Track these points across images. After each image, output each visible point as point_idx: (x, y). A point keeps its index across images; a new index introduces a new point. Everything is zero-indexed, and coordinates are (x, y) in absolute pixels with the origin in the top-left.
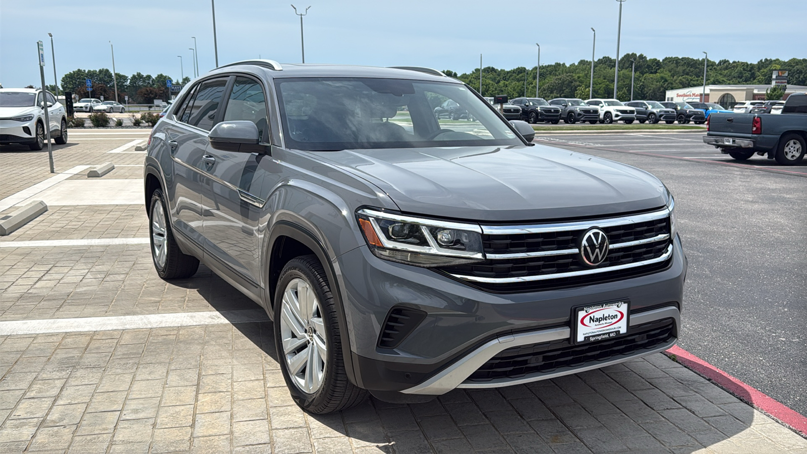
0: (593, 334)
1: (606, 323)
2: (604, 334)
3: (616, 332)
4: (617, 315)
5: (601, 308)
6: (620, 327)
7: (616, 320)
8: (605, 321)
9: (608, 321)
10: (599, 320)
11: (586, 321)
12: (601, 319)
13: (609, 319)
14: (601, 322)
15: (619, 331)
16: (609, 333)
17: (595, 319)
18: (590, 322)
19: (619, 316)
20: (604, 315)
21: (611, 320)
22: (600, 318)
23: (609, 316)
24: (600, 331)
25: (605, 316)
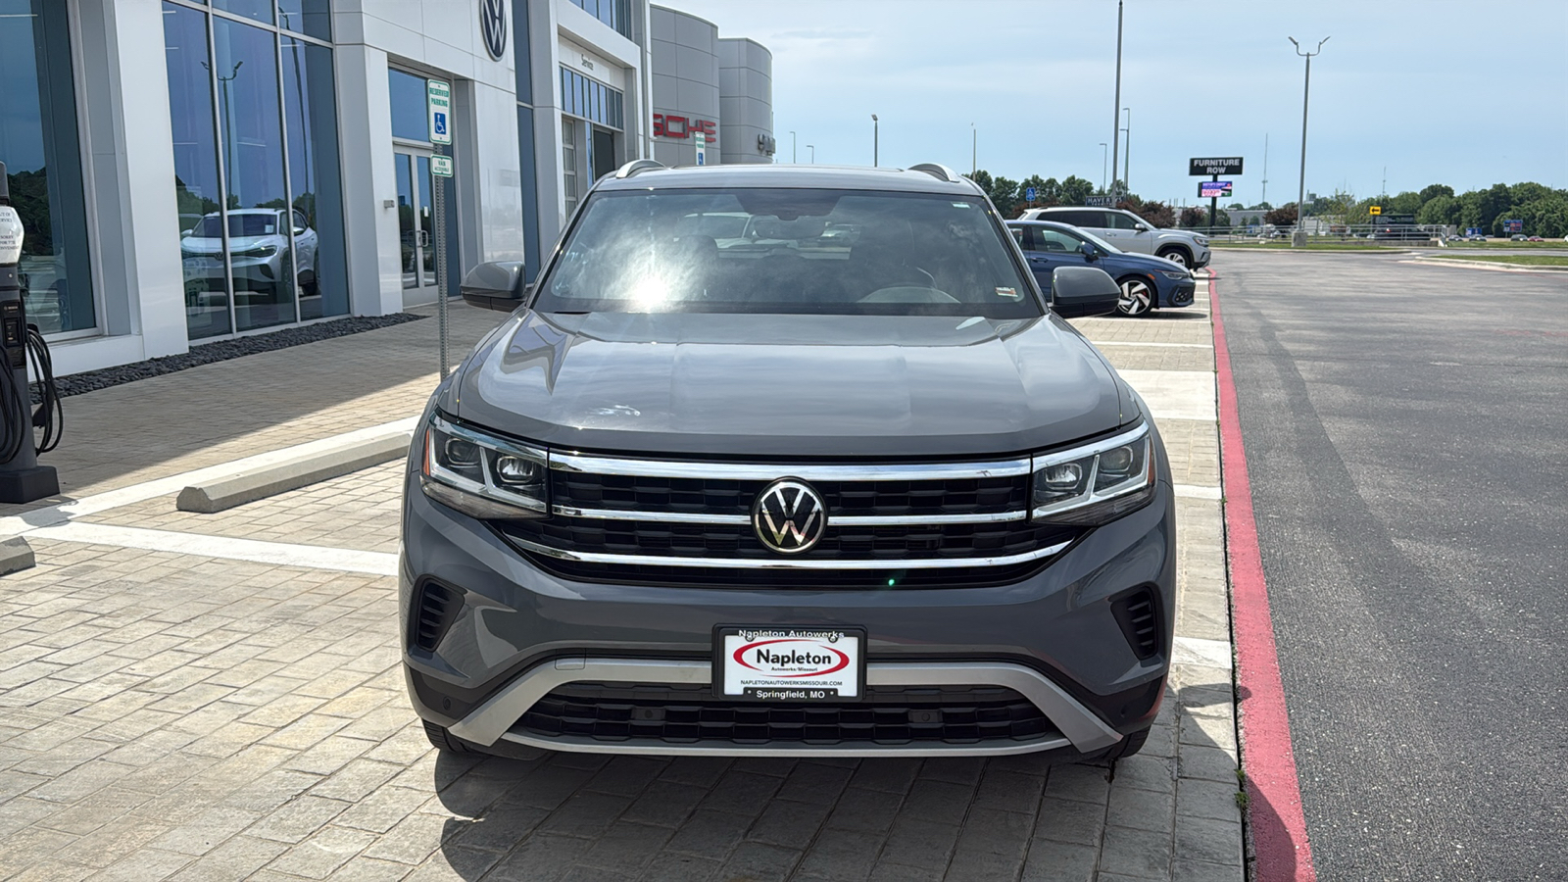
0: (766, 686)
1: (800, 669)
2: (793, 690)
3: (827, 691)
4: (829, 658)
5: (787, 638)
6: (840, 684)
7: (827, 666)
8: (796, 665)
9: (805, 665)
10: (782, 660)
11: (749, 656)
12: (786, 659)
13: (809, 662)
14: (786, 666)
15: (836, 691)
16: (808, 691)
17: (771, 658)
18: (759, 661)
19: (836, 660)
20: (793, 652)
21: (813, 666)
22: (783, 657)
23: (808, 656)
24: (787, 683)
25: (796, 656)
